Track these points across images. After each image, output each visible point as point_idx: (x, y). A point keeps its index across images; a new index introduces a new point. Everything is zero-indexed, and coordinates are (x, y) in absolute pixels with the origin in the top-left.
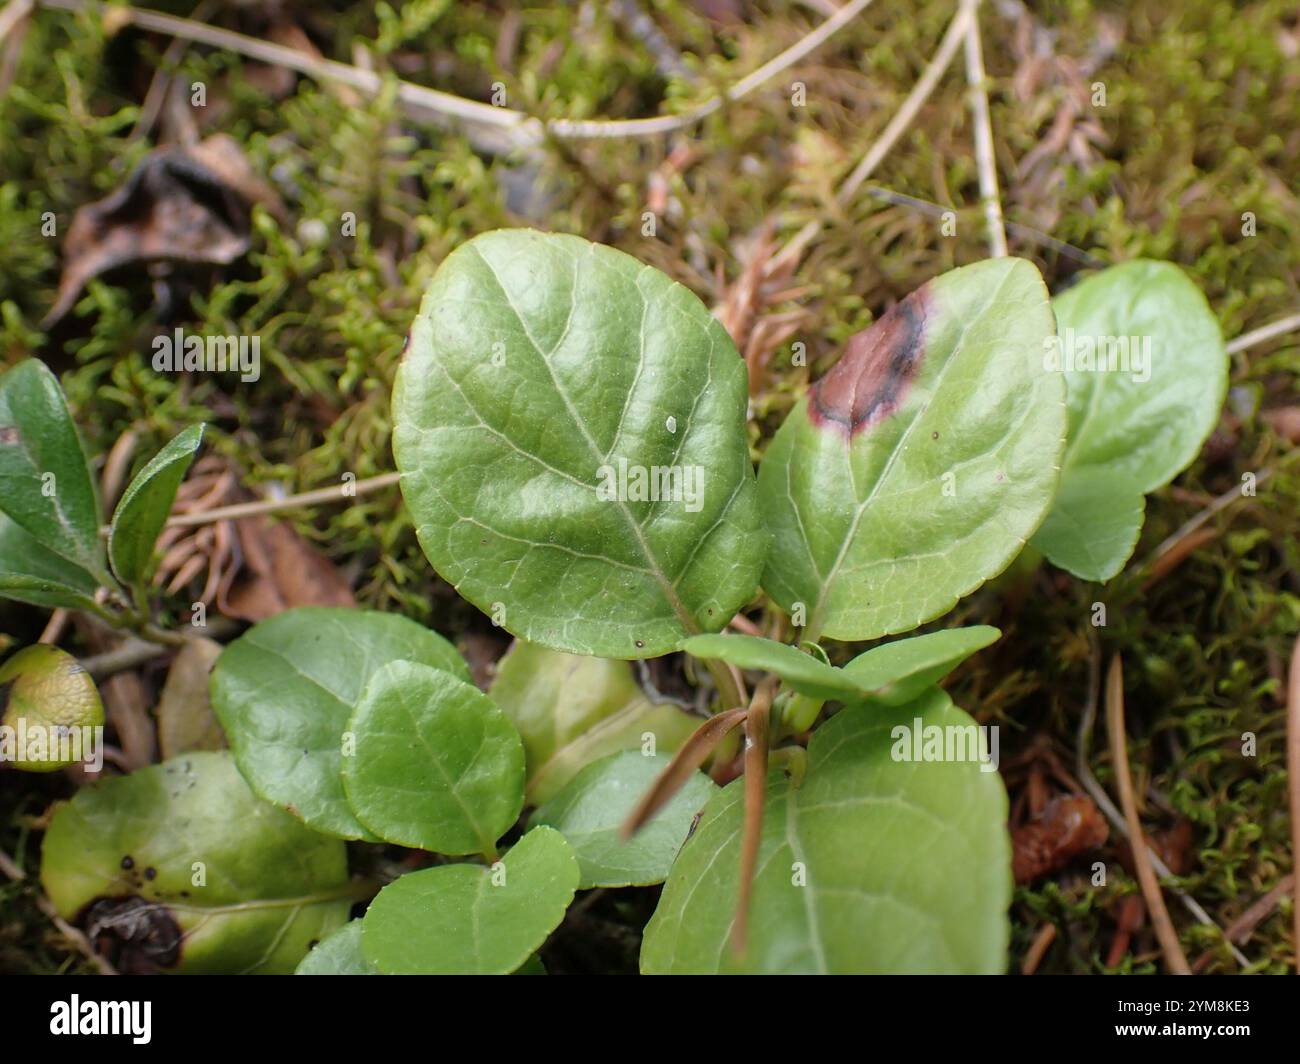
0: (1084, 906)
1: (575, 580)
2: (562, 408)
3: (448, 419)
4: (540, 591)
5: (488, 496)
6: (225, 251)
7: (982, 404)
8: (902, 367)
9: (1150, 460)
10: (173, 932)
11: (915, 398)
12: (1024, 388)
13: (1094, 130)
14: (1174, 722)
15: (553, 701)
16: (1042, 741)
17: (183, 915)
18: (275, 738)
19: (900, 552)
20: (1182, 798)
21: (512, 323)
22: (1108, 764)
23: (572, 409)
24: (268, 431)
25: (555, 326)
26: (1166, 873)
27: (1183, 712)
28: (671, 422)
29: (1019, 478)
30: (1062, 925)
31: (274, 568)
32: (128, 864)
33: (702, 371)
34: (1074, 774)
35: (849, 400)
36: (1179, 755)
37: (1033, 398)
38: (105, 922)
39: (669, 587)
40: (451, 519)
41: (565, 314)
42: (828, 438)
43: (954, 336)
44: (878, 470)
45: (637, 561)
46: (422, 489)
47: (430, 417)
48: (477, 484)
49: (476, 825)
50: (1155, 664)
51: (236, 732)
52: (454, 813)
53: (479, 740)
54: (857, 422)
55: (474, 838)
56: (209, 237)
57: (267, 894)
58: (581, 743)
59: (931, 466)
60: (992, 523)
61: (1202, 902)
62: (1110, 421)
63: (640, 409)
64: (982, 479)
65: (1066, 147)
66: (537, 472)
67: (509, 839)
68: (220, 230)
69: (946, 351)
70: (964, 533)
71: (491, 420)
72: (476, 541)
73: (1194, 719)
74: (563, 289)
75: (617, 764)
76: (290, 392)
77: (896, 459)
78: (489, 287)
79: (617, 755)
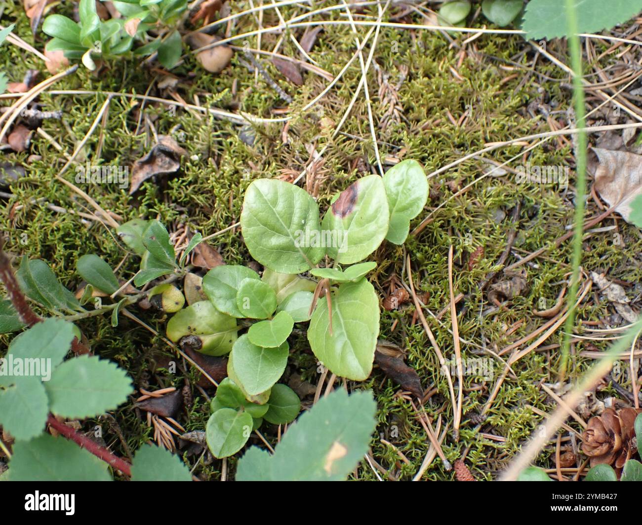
0: (404, 314)
1: (284, 257)
2: (278, 220)
3: (254, 225)
4: (277, 260)
5: (264, 241)
6: (175, 168)
7: (371, 211)
8: (353, 201)
9: (412, 211)
10: (199, 341)
11: (356, 208)
12: (380, 207)
13: (400, 107)
14: (424, 268)
15: (277, 280)
16: (393, 274)
17: (202, 338)
18: (220, 298)
19: (355, 244)
20: (426, 287)
21: (265, 202)
22: (408, 280)
23: (281, 220)
24: (191, 213)
25: (275, 203)
26: (423, 305)
27: (426, 265)
28: (303, 221)
29: (380, 227)
30: (399, 319)
31: (201, 251)
32: (189, 328)
33: (309, 209)
34: (401, 282)
35: (341, 209)
36: (426, 275)
37: (382, 209)
38: (185, 341)
39: (305, 256)
40: (256, 247)
41: (277, 199)
42: (337, 218)
43: (364, 194)
44: (349, 225)
45: (298, 251)
46: (249, 241)
47: (249, 225)
48: (261, 239)
49: (267, 312)
50: (419, 255)
51: (211, 297)
52: (262, 310)
53: (265, 294)
54: (344, 214)
55: (267, 315)
56: (171, 165)
57: (220, 331)
58: (284, 289)
59: (361, 224)
60: (374, 238)
61: (430, 310)
62: (402, 201)
63: (296, 219)
64: (371, 227)
65: (393, 113)
66: (274, 235)
67: (274, 314)
68: (173, 163)
69: (363, 197)
70: (369, 240)
71: (263, 225)
72: (262, 252)
73: (428, 267)
74: (276, 193)
75: (295, 295)
76: (197, 205)
77: (353, 222)
78: (259, 194)
79: (295, 293)
